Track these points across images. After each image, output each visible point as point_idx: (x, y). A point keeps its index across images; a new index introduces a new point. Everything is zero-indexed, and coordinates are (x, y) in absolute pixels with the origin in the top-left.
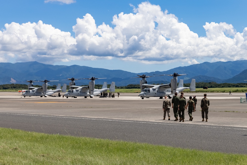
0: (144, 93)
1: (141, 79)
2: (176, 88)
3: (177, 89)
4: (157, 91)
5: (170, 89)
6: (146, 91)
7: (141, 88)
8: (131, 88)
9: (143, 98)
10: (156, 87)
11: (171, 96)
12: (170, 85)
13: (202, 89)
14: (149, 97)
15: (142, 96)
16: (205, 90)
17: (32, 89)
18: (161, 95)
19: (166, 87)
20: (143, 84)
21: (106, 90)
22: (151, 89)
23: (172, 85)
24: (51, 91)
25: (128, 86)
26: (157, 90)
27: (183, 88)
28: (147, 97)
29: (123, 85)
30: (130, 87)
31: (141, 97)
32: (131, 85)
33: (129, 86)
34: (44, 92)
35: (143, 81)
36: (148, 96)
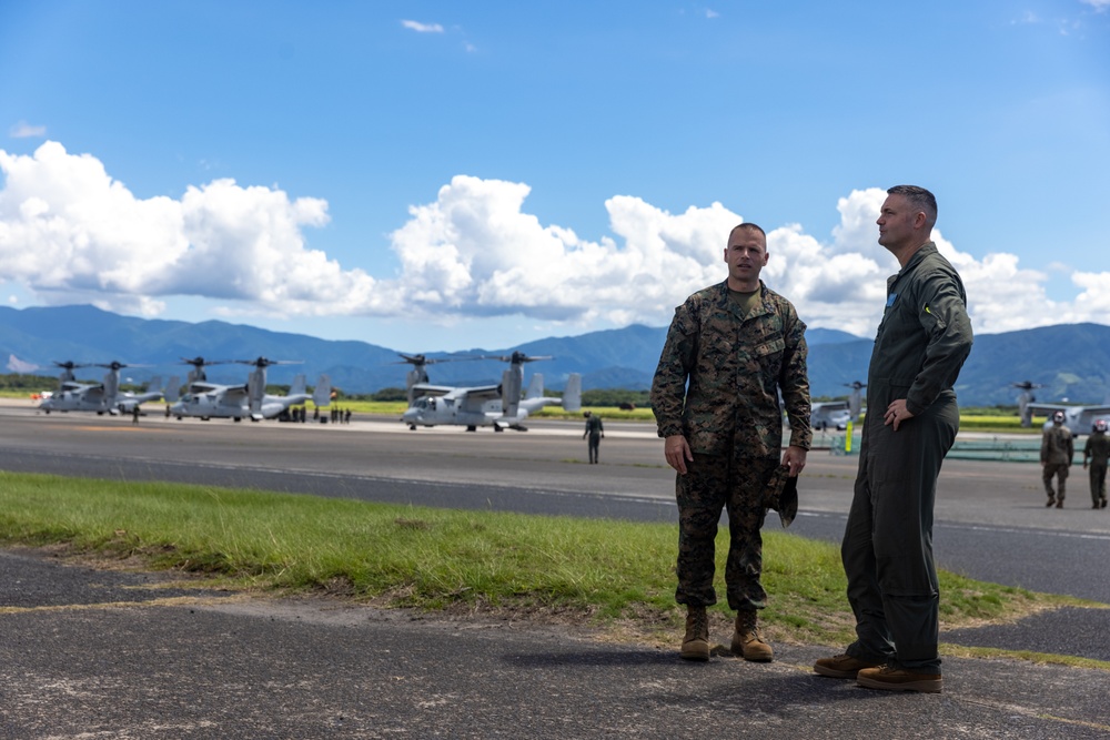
0: (419, 412)
1: (412, 367)
2: (518, 399)
3: (521, 403)
4: (460, 407)
5: (500, 403)
6: (424, 404)
7: (410, 396)
8: (392, 400)
9: (413, 428)
10: (456, 393)
11: (501, 424)
12: (500, 389)
13: (616, 410)
14: (431, 426)
15: (412, 420)
16: (626, 412)
17: (70, 388)
18: (471, 419)
19: (486, 395)
20: (417, 382)
21: (301, 401)
22: (440, 400)
23: (505, 389)
24: (130, 398)
25: (382, 392)
26: (458, 402)
27: (543, 399)
28: (427, 426)
29: (366, 391)
30: (389, 396)
31: (408, 423)
32: (391, 391)
33: (383, 395)
34: (109, 400)
35: (416, 372)
36: (429, 422)
